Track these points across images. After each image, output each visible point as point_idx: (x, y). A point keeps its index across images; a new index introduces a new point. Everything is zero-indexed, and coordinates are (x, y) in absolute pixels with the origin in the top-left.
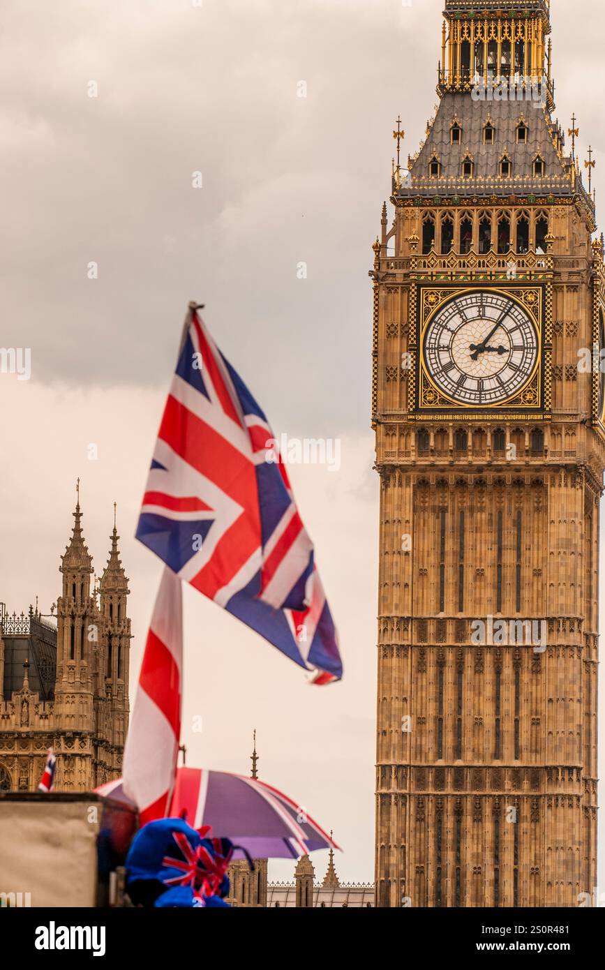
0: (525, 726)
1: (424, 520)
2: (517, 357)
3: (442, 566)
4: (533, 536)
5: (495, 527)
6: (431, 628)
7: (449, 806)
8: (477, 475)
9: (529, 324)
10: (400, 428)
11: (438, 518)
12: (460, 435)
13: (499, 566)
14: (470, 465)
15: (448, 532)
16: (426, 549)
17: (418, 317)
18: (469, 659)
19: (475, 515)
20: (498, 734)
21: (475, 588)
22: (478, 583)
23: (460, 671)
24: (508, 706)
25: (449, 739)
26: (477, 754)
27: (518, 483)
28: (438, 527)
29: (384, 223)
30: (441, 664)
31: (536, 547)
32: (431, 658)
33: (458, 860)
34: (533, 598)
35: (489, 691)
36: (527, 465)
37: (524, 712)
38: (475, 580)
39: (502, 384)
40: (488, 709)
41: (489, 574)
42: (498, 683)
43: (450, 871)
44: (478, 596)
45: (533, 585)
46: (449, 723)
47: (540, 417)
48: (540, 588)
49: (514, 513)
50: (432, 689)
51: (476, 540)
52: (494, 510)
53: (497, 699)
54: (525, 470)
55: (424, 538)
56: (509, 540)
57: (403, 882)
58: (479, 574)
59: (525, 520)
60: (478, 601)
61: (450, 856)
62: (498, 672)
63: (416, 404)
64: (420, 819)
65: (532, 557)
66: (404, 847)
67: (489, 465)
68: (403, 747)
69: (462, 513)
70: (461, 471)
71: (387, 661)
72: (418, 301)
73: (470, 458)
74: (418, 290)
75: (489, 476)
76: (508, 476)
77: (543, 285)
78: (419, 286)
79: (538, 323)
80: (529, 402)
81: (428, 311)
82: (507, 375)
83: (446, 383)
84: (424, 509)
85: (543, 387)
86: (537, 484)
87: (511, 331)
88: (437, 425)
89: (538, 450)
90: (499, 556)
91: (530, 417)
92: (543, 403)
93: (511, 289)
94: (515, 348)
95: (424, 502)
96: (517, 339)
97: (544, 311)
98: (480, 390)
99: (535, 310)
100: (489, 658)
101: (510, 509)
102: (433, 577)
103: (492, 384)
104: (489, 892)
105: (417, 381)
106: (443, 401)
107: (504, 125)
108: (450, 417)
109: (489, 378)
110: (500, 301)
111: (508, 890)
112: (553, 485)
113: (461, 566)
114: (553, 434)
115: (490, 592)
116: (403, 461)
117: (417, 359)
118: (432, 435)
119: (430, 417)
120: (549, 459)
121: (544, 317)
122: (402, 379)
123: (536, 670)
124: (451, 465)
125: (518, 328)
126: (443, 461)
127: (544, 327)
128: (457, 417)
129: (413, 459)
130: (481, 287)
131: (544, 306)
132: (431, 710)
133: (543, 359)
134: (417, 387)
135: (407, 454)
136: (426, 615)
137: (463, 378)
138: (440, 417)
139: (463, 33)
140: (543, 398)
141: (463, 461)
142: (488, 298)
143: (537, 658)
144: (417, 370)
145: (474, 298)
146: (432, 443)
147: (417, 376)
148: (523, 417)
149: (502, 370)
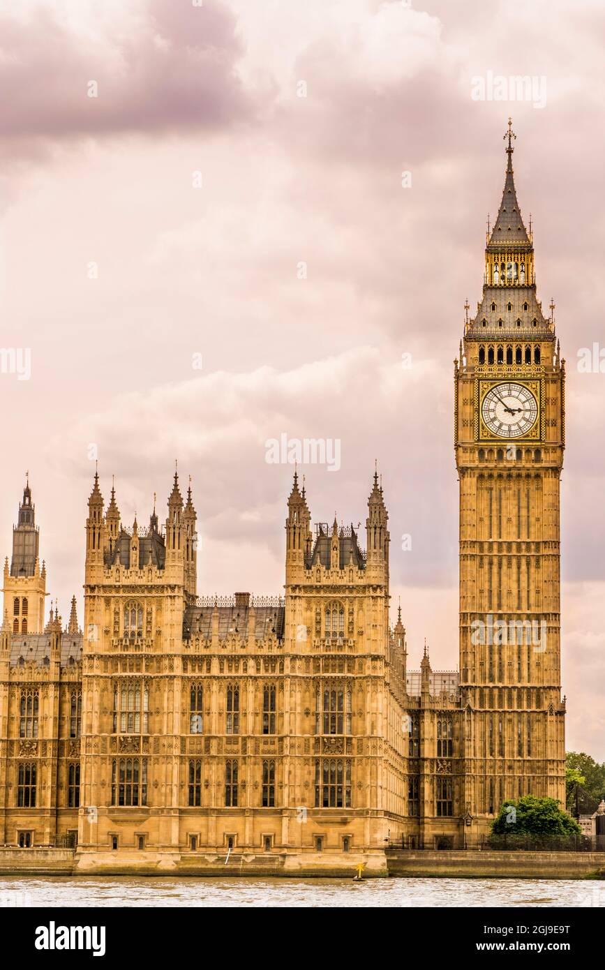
0: (533, 594)
1: (482, 494)
2: (527, 415)
3: (491, 516)
4: (535, 501)
5: (516, 497)
6: (486, 546)
8: (508, 472)
9: (533, 399)
10: (470, 449)
11: (489, 493)
12: (500, 452)
13: (519, 516)
14: (505, 467)
15: (494, 500)
16: (483, 508)
17: (479, 395)
18: (505, 561)
19: (507, 492)
20: (519, 598)
21: (507, 527)
22: (509, 525)
23: (500, 568)
24: (524, 584)
25: (495, 600)
26: (509, 608)
27: (528, 476)
28: (489, 497)
29: (461, 349)
30: (491, 564)
31: (537, 507)
32: (486, 561)
33: (500, 659)
34: (535, 532)
35: (514, 577)
36: (533, 467)
37: (532, 587)
38: (507, 523)
39: (520, 428)
40: (514, 586)
41: (514, 520)
42: (519, 573)
43: (497, 664)
44: (509, 531)
45: (536, 526)
46: (495, 592)
47: (540, 444)
48: (539, 527)
49: (526, 490)
50: (487, 576)
51: (507, 504)
52: (516, 489)
53: (519, 580)
54: (532, 469)
55: (482, 503)
56: (524, 503)
57: (474, 669)
58: (509, 520)
59: (531, 494)
60: (509, 534)
61: (496, 657)
62: (519, 568)
63: (479, 437)
65: (535, 512)
66: (474, 653)
67: (514, 467)
68: (473, 604)
69: (501, 490)
70: (500, 470)
71: (465, 562)
72: (479, 387)
73: (505, 464)
74: (479, 382)
75: (514, 472)
76: (523, 473)
77: (540, 380)
78: (479, 380)
79: (538, 398)
80: (534, 436)
81: (483, 392)
82: (522, 423)
83: (492, 428)
84: (482, 489)
85: (541, 429)
86: (538, 476)
87: (524, 402)
88: (489, 448)
89: (538, 460)
90: (519, 511)
91: (534, 444)
92: (541, 437)
93: (525, 381)
94: (527, 410)
95: (481, 485)
96: (527, 406)
97: (540, 393)
98: (510, 431)
99: (536, 392)
100: (514, 561)
101: (524, 489)
102: (486, 521)
103: (515, 428)
104: (515, 674)
105: (479, 426)
106: (492, 436)
107: (517, 304)
108: (495, 444)
109: (514, 425)
110: (519, 388)
111: (525, 673)
112: (545, 477)
113: (500, 516)
114: (545, 452)
115: (514, 529)
116: (472, 465)
117: (479, 416)
118: (486, 452)
119: (485, 444)
120: (544, 464)
121: (541, 395)
122: (471, 425)
123: (538, 567)
124: (496, 467)
125: (527, 400)
126: (492, 465)
127: (541, 401)
128: (499, 444)
129: (477, 464)
130: (509, 381)
131: (541, 390)
132: (486, 586)
133: (541, 416)
134: (479, 429)
135: (474, 461)
136: (483, 540)
137: (501, 425)
138: (490, 444)
139: (495, 259)
140: (541, 434)
141: (501, 465)
142: (513, 386)
143: (538, 561)
144: (479, 421)
145: (506, 386)
146: (486, 456)
147: (479, 424)
148: (531, 444)
149: (520, 421)
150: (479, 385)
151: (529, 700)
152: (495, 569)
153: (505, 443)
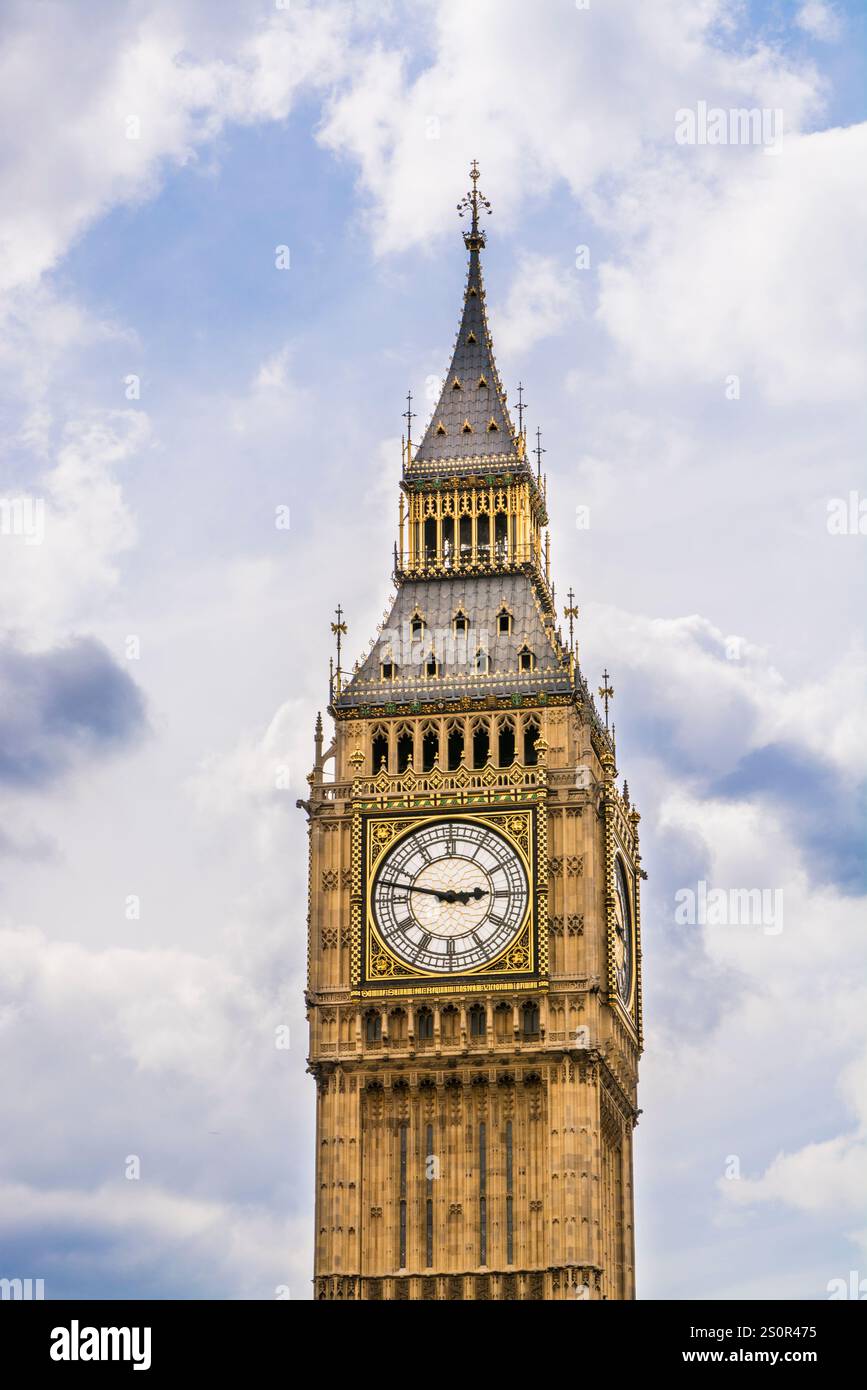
1: (377, 1140)
2: (500, 907)
3: (403, 1204)
4: (529, 1155)
5: (475, 1144)
6: (388, 1292)
8: (449, 1072)
9: (517, 861)
10: (341, 1012)
11: (396, 1135)
12: (424, 1015)
13: (483, 1199)
14: (439, 1057)
15: (410, 1155)
16: (380, 1181)
17: (363, 859)
19: (447, 1127)
21: (449, 1233)
22: (453, 1225)
27: (506, 1081)
28: (396, 1149)
31: (533, 1171)
34: (530, 1242)
36: (518, 1053)
38: (449, 1220)
39: (480, 944)
41: (469, 1211)
44: (453, 1243)
45: (530, 1224)
47: (533, 985)
48: (540, 1228)
49: (502, 1124)
51: (450, 1164)
52: (474, 1121)
54: (515, 1061)
55: (377, 1165)
56: (495, 1161)
58: (455, 1212)
59: (517, 1133)
60: (453, 1250)
63: (362, 975)
65: (528, 1185)
67: (465, 1056)
69: (430, 1126)
70: (426, 1066)
72: (364, 838)
73: (438, 1047)
74: (364, 824)
75: (466, 1072)
76: (492, 1071)
77: (533, 807)
78: (365, 817)
79: (528, 859)
80: (518, 965)
81: (377, 850)
82: (487, 931)
83: (403, 947)
84: (377, 1125)
85: (536, 943)
86: (533, 1081)
87: (492, 872)
88: (391, 1003)
89: (531, 1032)
90: (483, 1184)
91: (518, 986)
92: (537, 966)
93: (491, 815)
94: (498, 894)
95: (377, 1114)
96: (500, 882)
97: (535, 842)
98: (451, 953)
99: (523, 842)
101: (496, 1121)
102: (390, 1218)
103: (469, 943)
105: (363, 945)
106: (399, 970)
107: (481, 616)
108: (409, 991)
109: (463, 936)
110: (476, 833)
112: (554, 1081)
113: (429, 1202)
114: (552, 1010)
115: (469, 1238)
116: (345, 1056)
117: (363, 915)
118: (384, 1017)
119: (382, 993)
120: (547, 1044)
121: (536, 849)
122: (344, 945)
124: (412, 1057)
125: (500, 866)
126: (400, 1054)
127: (536, 864)
128: (419, 991)
129: (359, 1051)
130: (449, 815)
131: (535, 834)
133: (536, 906)
134: (363, 952)
135: (351, 1046)
136: (380, 1273)
137: (427, 938)
138: (395, 992)
139: (426, 508)
140: (537, 958)
141: (428, 1052)
142: (460, 830)
144: (363, 930)
145: (440, 831)
146: (384, 1028)
147: (363, 937)
148: (510, 986)
149: (480, 924)
150: (364, 830)
153: (436, 990)
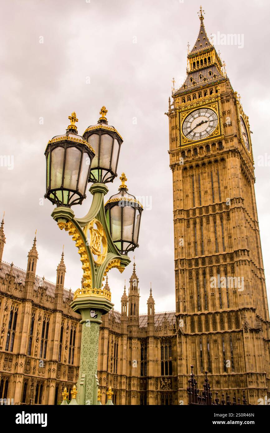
0: (226, 239)
1: (187, 180)
2: (211, 124)
3: (194, 193)
4: (223, 177)
5: (210, 177)
6: (191, 212)
7: (201, 272)
8: (202, 161)
9: (215, 113)
10: (176, 154)
11: (191, 178)
12: (195, 150)
13: (213, 188)
14: (199, 158)
15: (195, 182)
16: (188, 188)
17: (180, 121)
18: (204, 220)
19: (203, 174)
20: (217, 244)
21: (205, 197)
22: (206, 195)
23: (201, 225)
24: (219, 233)
25: (199, 248)
26: (210, 252)
27: (216, 161)
28: (191, 181)
29: (170, 102)
30: (195, 223)
31: (224, 180)
32: (191, 222)
33: (205, 291)
34: (225, 196)
35: (212, 229)
36: (218, 153)
37: (225, 234)
38: (205, 194)
39: (207, 132)
40: (212, 236)
41: (209, 191)
42: (215, 227)
43: (202, 296)
44: (206, 199)
45: (225, 192)
46: (199, 242)
47: (220, 137)
48: (227, 192)
49: (216, 171)
50: (192, 232)
51: (204, 182)
52: (209, 172)
53: (215, 232)
54: (218, 155)
55: (187, 185)
56: (215, 179)
57: (185, 301)
58: (206, 192)
59: (220, 173)
60: (206, 201)
61: (202, 290)
62: (215, 223)
63: (180, 144)
64: (191, 278)
65: (223, 183)
66: (184, 288)
67: (205, 156)
68: (182, 253)
69: (199, 175)
70: (197, 161)
71: (176, 225)
72: (179, 117)
73: (199, 156)
74: (179, 114)
75: (206, 160)
76: (212, 159)
77: (217, 101)
78: (179, 113)
79: (217, 112)
80: (217, 134)
81: (183, 119)
82: (209, 129)
83: (190, 137)
84: (187, 177)
85: (220, 128)
86: (223, 160)
87: (209, 117)
88: (187, 149)
89: (221, 148)
90: (212, 185)
91: (217, 138)
92: (221, 133)
93: (208, 105)
94: (211, 121)
95: (186, 175)
96: (211, 118)
97: (219, 109)
99: (216, 109)
100: (211, 218)
101: (214, 170)
102: (190, 196)
103: (205, 133)
104: (217, 302)
105: (180, 138)
106: (189, 141)
108: (191, 145)
110: (204, 110)
111: (225, 300)
112: (228, 158)
113: (200, 191)
114: (226, 143)
115: (209, 197)
117: (180, 132)
118: (186, 152)
119: (185, 147)
120: (225, 150)
122: (177, 140)
123: (228, 219)
124: (193, 159)
125: (211, 115)
126: (190, 159)
127: (219, 113)
128: (193, 145)
130: (198, 108)
131: (219, 107)
132: (192, 239)
133: (220, 121)
135: (179, 160)
136: (189, 209)
137: (195, 134)
138: (188, 146)
139: (193, 60)
140: (221, 131)
141: (197, 157)
142: (201, 110)
143: (228, 215)
144: (180, 135)
145: (197, 112)
146: (186, 154)
147: (180, 136)
148: (215, 139)
149: (207, 128)
150: (179, 115)
151: (229, 322)
152: (198, 226)
153: (197, 143)
